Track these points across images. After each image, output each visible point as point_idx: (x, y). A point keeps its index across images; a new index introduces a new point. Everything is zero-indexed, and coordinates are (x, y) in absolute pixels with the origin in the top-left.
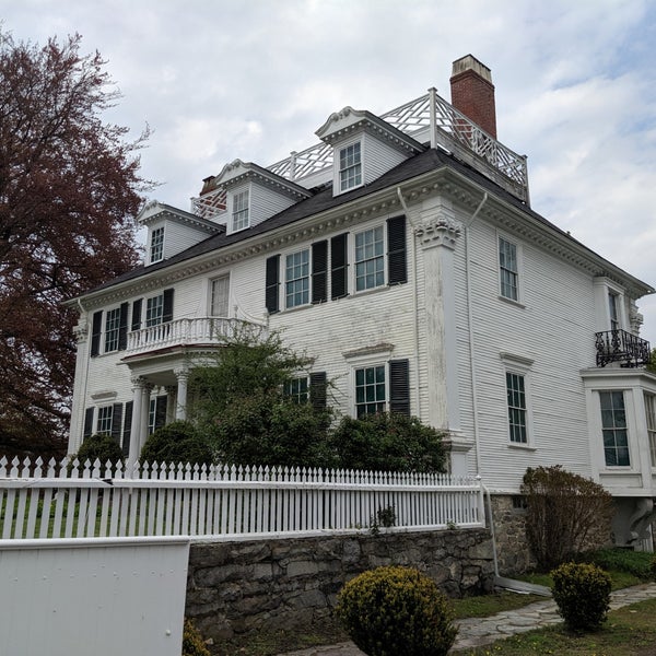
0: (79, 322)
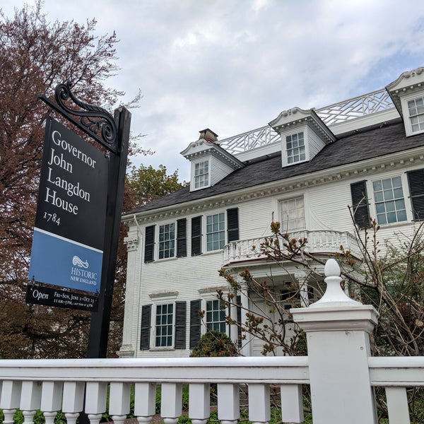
0: (129, 234)
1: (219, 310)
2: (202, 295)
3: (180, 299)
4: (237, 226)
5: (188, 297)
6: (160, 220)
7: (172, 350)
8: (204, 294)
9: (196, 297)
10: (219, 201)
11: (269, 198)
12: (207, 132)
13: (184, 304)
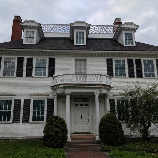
1: (37, 105)
2: (31, 97)
3: (17, 97)
4: (54, 66)
5: (22, 97)
6: (6, 55)
7: (11, 124)
8: (33, 97)
9: (27, 98)
10: (46, 53)
11: (71, 57)
12: (19, 17)
13: (20, 100)
